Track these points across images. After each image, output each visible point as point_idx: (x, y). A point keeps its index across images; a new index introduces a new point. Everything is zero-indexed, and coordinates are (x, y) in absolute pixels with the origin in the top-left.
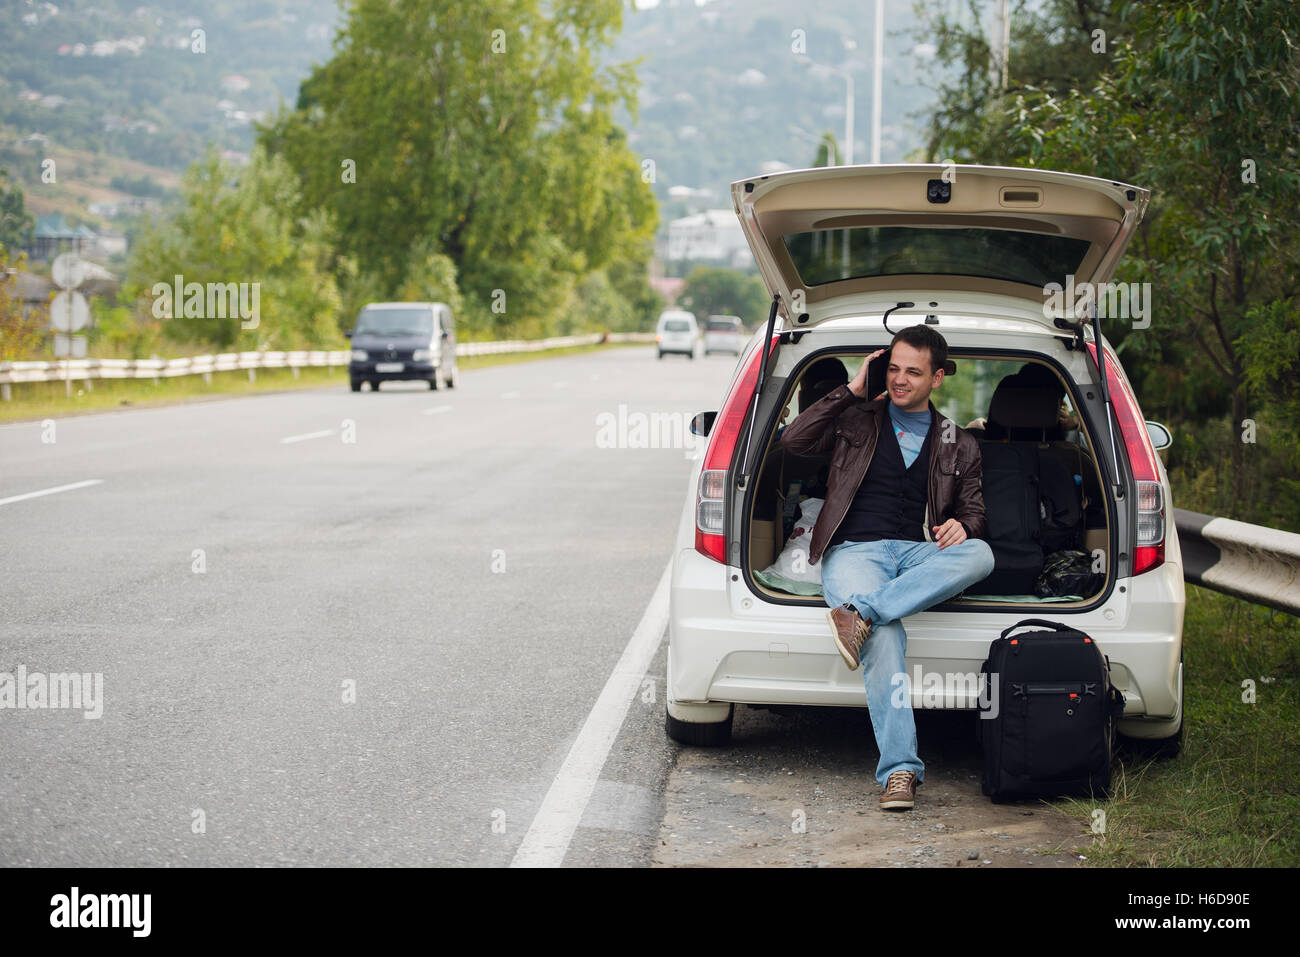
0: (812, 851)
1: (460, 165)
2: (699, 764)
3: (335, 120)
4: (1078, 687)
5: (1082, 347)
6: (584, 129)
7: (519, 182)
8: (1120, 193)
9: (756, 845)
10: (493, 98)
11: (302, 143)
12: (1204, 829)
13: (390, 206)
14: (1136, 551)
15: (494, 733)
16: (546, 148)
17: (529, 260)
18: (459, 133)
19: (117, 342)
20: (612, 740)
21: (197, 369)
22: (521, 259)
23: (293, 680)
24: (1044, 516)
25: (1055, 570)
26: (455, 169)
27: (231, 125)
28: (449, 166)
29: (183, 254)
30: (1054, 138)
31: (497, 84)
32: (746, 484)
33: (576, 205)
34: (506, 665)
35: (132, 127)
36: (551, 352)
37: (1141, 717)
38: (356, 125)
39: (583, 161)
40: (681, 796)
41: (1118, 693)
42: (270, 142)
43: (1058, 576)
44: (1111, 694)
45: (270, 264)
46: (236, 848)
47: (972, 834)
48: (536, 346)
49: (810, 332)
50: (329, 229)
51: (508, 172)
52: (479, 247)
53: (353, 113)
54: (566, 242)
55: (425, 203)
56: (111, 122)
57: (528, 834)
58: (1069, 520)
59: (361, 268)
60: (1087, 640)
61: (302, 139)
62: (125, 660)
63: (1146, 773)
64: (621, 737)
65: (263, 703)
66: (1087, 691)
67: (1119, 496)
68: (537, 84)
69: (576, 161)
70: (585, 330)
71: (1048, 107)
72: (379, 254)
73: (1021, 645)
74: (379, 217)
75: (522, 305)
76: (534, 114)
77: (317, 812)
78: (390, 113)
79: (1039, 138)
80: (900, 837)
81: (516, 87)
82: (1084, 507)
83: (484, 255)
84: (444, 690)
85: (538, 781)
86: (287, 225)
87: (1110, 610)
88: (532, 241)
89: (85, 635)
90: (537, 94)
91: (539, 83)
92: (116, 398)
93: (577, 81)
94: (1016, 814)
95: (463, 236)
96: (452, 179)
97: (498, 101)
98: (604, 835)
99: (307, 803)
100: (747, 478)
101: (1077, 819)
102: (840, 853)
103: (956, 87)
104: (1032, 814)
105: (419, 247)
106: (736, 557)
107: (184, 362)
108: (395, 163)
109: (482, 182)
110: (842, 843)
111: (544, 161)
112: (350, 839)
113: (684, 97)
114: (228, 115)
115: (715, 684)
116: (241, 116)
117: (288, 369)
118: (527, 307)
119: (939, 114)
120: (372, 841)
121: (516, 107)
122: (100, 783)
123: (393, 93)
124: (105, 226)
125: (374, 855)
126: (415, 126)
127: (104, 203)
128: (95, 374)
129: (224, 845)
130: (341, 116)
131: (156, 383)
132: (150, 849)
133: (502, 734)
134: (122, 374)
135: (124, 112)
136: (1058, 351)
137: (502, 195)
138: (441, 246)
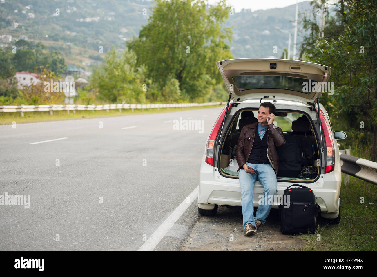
0: (228, 245)
1: (182, 54)
2: (205, 221)
3: (148, 41)
4: (307, 203)
5: (314, 110)
6: (217, 45)
7: (198, 59)
8: (323, 68)
9: (213, 243)
10: (192, 36)
11: (139, 47)
12: (338, 244)
13: (162, 65)
14: (326, 167)
15: (150, 210)
16: (206, 50)
17: (200, 81)
18: (182, 45)
19: (83, 100)
20: (182, 214)
21: (105, 108)
22: (198, 81)
23: (100, 193)
24: (303, 156)
25: (304, 171)
26: (181, 56)
27: (122, 42)
28: (179, 55)
29: (105, 76)
30: (326, 52)
31: (193, 32)
32: (220, 144)
33: (214, 67)
34: (160, 192)
35: (95, 42)
36: (205, 107)
37: (326, 212)
38: (154, 42)
39: (216, 54)
40: (197, 229)
41: (318, 205)
42: (130, 47)
43: (305, 173)
44: (316, 206)
45: (128, 80)
46: (69, 238)
47: (274, 242)
48: (201, 105)
49: (240, 103)
50: (145, 71)
51: (195, 57)
52: (186, 77)
53: (153, 39)
54: (211, 76)
55: (172, 65)
56: (89, 40)
57: (150, 237)
58: (309, 158)
59: (153, 82)
60: (310, 191)
61: (139, 46)
62: (57, 186)
63: (325, 228)
64: (185, 212)
65: (90, 199)
66: (309, 205)
67: (323, 151)
68: (204, 33)
69: (214, 54)
70: (215, 101)
71: (325, 43)
72: (159, 78)
73: (292, 191)
74: (159, 68)
75: (198, 94)
76: (203, 41)
77: (94, 229)
78: (163, 40)
79: (322, 52)
80: (254, 242)
81: (198, 33)
82: (314, 154)
83: (188, 79)
84: (141, 198)
85: (158, 223)
86: (133, 69)
87: (318, 183)
88: (201, 76)
89: (48, 179)
90: (204, 36)
91: (205, 32)
92: (81, 115)
93: (215, 32)
94: (288, 237)
95: (182, 74)
96: (180, 58)
97: (193, 37)
98: (171, 238)
99: (92, 227)
100: (220, 143)
101: (304, 240)
102: (235, 246)
103: (308, 37)
104: (292, 238)
105: (170, 77)
106: (216, 164)
107: (101, 106)
108: (164, 53)
109: (188, 60)
110: (237, 243)
111: (205, 54)
112: (101, 237)
113: (247, 37)
114: (121, 39)
115: (209, 199)
116: (125, 39)
117: (130, 109)
118: (199, 94)
119: (303, 44)
120: (107, 237)
121: (198, 39)
122: (38, 219)
123: (164, 34)
124: (87, 68)
125: (105, 241)
126: (170, 43)
127: (87, 62)
128: (76, 109)
129: (66, 237)
130: (150, 40)
131: (93, 112)
132: (45, 237)
133: (152, 210)
134: (84, 109)
135: (93, 37)
136: (308, 111)
137: (193, 63)
138: (176, 77)
